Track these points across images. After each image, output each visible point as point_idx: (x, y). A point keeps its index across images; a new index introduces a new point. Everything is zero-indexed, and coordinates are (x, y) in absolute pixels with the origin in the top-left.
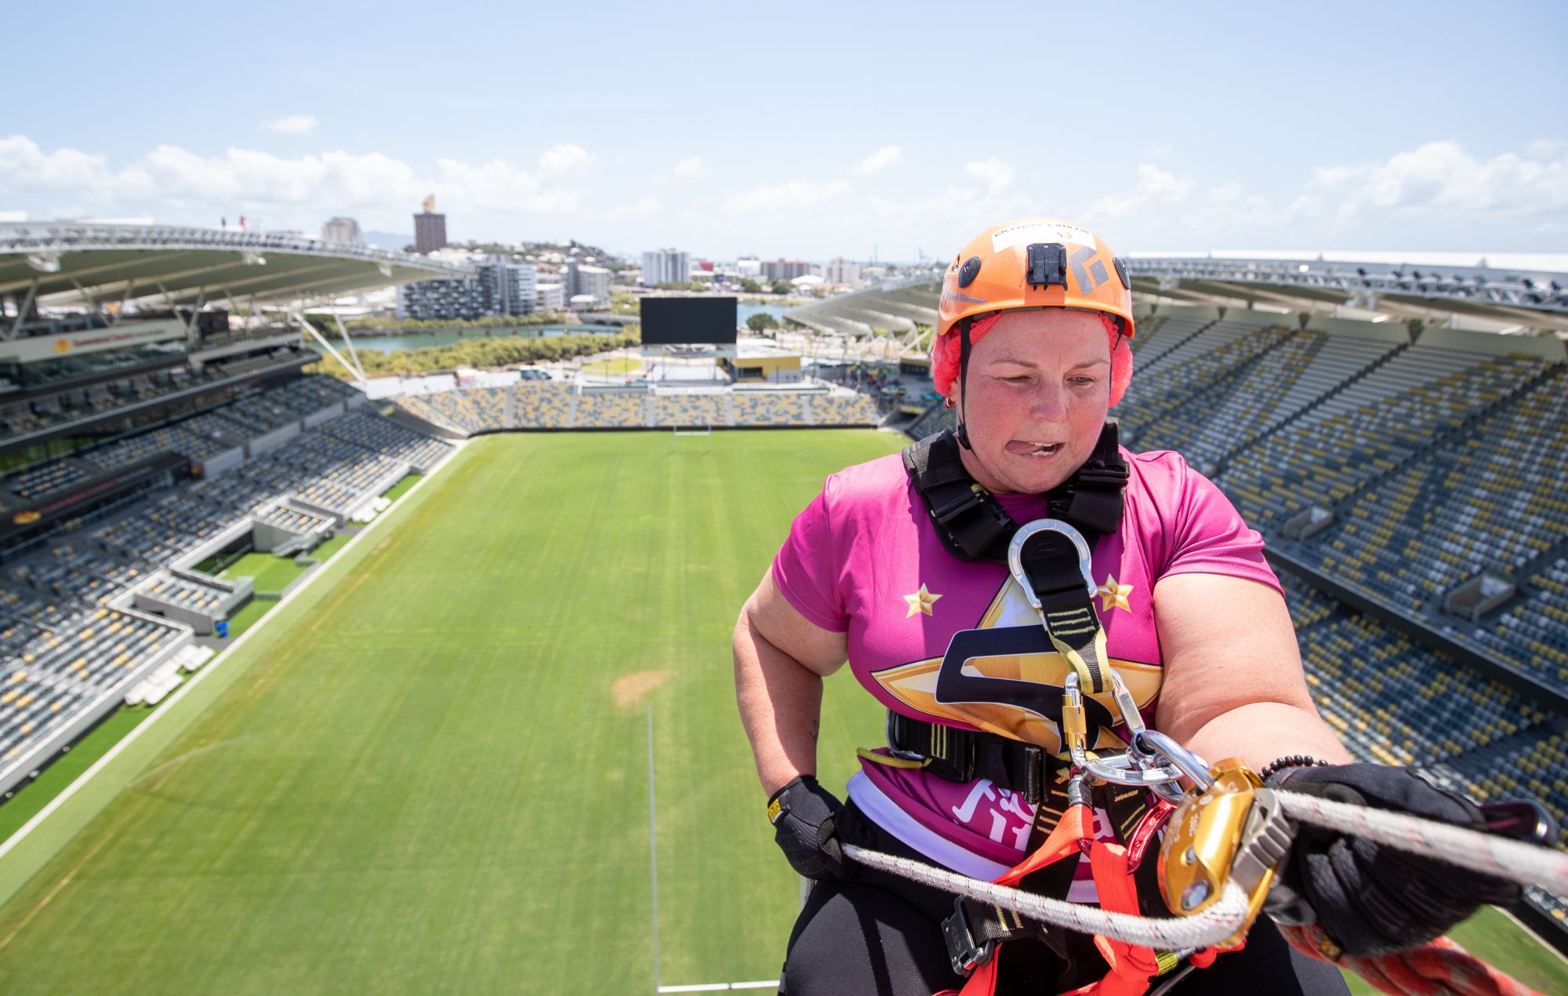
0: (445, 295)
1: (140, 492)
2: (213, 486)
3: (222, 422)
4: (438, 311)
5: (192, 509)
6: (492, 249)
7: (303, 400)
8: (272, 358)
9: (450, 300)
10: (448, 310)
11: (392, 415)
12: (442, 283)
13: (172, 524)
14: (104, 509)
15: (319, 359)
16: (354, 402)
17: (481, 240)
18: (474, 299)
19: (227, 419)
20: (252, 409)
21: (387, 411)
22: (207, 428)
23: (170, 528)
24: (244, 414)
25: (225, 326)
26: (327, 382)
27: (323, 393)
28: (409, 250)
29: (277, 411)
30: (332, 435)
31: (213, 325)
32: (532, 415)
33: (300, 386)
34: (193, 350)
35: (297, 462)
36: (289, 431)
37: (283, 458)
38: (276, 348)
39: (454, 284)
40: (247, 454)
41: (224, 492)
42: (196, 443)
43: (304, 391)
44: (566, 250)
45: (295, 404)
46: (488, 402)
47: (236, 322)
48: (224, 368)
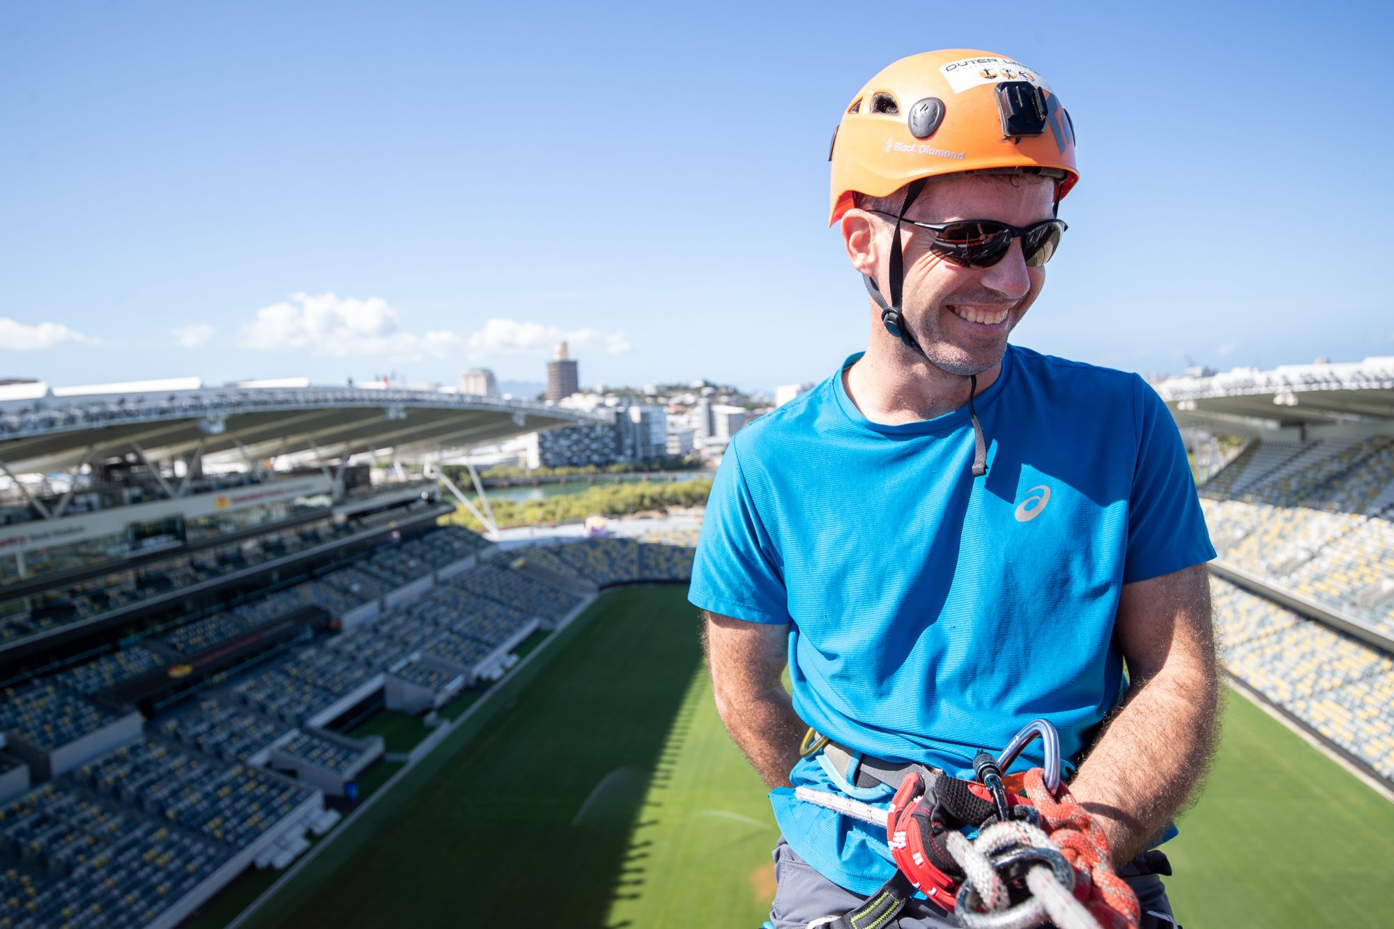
0: (578, 442)
1: (281, 646)
2: (349, 640)
3: (360, 576)
4: (570, 458)
5: (328, 664)
6: (627, 395)
7: (437, 553)
8: (409, 510)
9: (582, 446)
10: (580, 458)
11: (523, 567)
12: (574, 430)
13: (310, 680)
14: (248, 663)
15: (453, 510)
16: (486, 554)
17: (614, 385)
18: (605, 445)
19: (365, 572)
20: (389, 562)
21: (518, 563)
22: (346, 581)
23: (306, 683)
24: (382, 567)
25: (367, 480)
26: (461, 534)
27: (457, 545)
28: (541, 398)
29: (412, 563)
30: (464, 588)
31: (356, 478)
32: (664, 566)
33: (436, 539)
34: (337, 504)
35: (429, 616)
36: (424, 584)
37: (416, 611)
38: (413, 501)
39: (585, 431)
40: (382, 608)
41: (359, 648)
42: (336, 596)
43: (438, 543)
44: (697, 391)
45: (429, 556)
46: (619, 552)
47: (377, 476)
48: (366, 520)
